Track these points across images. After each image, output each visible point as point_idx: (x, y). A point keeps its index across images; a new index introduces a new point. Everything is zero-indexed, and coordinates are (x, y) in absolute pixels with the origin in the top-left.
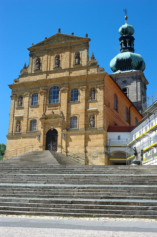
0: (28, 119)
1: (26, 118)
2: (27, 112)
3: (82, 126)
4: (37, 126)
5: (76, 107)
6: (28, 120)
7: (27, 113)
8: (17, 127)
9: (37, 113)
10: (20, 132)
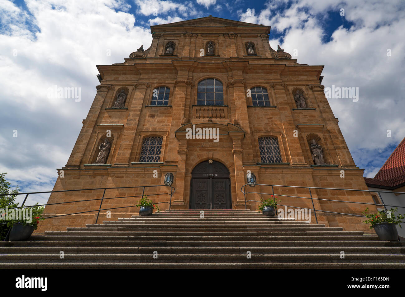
0: (138, 134)
1: (132, 129)
2: (138, 118)
3: (297, 159)
4: (163, 150)
5: (270, 117)
6: (136, 135)
7: (137, 120)
8: (98, 151)
9: (164, 122)
10: (105, 163)
